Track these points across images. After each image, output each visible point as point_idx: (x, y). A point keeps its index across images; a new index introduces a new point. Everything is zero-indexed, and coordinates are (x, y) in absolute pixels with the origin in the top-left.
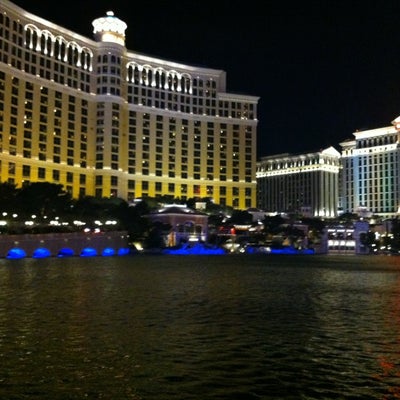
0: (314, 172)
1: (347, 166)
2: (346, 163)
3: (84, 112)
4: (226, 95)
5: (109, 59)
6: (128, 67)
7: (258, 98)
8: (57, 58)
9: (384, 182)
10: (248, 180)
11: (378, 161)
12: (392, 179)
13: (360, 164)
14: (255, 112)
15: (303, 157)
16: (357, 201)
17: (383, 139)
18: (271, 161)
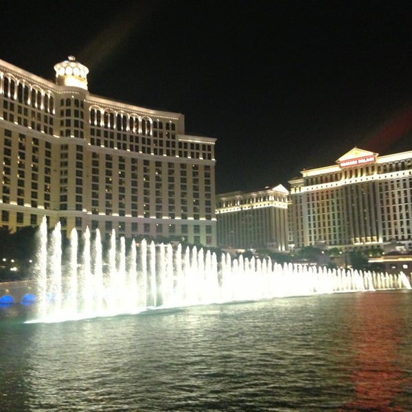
0: (265, 209)
1: (296, 203)
2: (295, 199)
3: (48, 154)
4: (184, 136)
5: (73, 103)
6: (90, 110)
7: (216, 139)
8: (34, 106)
9: (331, 217)
10: (209, 218)
11: (325, 197)
12: (339, 214)
13: (308, 201)
14: (212, 152)
15: (254, 195)
16: (307, 236)
17: (329, 177)
18: (224, 199)
